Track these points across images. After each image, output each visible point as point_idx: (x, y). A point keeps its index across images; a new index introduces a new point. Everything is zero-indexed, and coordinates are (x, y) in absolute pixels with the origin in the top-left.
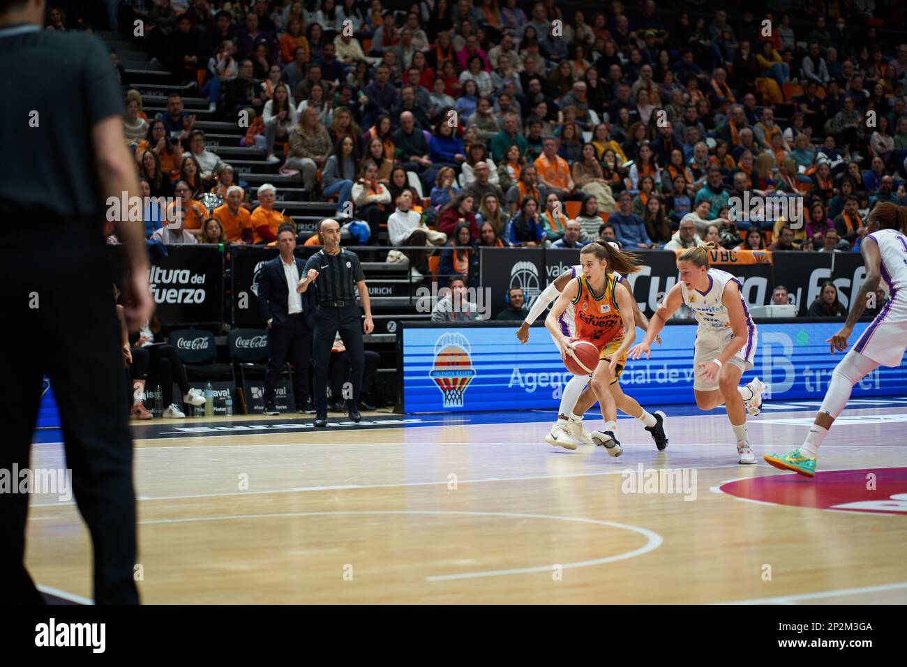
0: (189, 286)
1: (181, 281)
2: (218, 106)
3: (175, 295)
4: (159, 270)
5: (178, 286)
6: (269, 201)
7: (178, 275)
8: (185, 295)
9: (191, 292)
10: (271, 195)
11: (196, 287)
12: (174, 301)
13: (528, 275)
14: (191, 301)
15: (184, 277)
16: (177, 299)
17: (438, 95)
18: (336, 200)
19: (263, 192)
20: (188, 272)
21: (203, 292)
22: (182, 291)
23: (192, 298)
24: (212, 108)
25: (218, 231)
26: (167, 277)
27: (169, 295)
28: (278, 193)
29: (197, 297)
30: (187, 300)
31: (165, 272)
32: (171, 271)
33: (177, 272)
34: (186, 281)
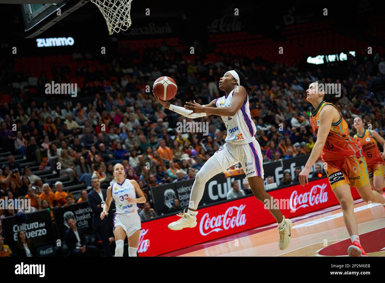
0: (39, 228)
1: (35, 227)
2: (27, 157)
3: (34, 234)
4: (25, 225)
5: (34, 229)
6: (60, 188)
7: (34, 225)
8: (38, 233)
9: (40, 231)
10: (61, 186)
11: (42, 228)
12: (34, 236)
13: (171, 194)
14: (41, 235)
15: (36, 225)
16: (35, 235)
17: (112, 135)
18: (85, 182)
19: (57, 185)
20: (37, 223)
21: (45, 230)
22: (37, 231)
23: (41, 233)
24: (25, 158)
25: (47, 204)
26: (29, 227)
27: (32, 234)
28: (63, 184)
29: (43, 232)
30: (40, 234)
31: (28, 225)
32: (30, 224)
33: (33, 224)
34: (37, 227)
